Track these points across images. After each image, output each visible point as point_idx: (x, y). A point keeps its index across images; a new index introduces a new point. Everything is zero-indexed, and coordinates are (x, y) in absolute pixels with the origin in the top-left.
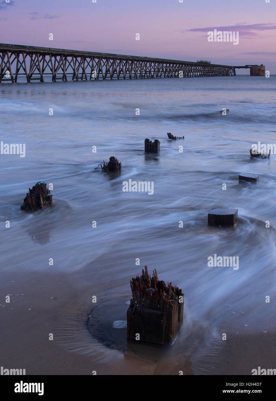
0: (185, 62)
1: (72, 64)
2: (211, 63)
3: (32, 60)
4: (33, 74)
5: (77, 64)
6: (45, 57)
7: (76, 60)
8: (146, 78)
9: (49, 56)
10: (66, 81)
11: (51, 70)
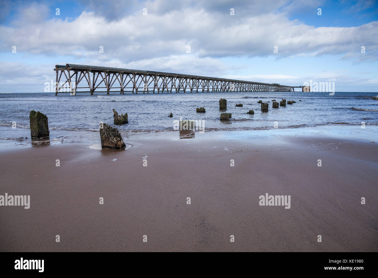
0: (265, 84)
3: (193, 82)
5: (214, 84)
7: (214, 82)
11: (202, 86)
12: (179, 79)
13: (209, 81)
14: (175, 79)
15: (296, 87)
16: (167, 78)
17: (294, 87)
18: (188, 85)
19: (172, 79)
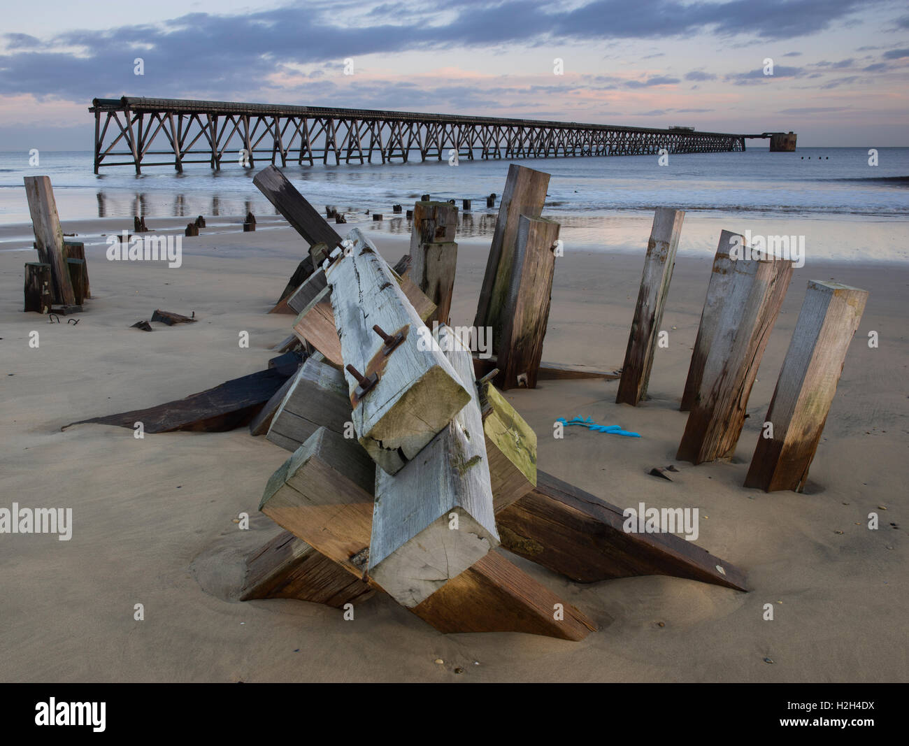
1: (481, 135)
2: (696, 130)
6: (445, 126)
8: (563, 155)
9: (450, 125)
10: (472, 158)
12: (391, 123)
13: (474, 129)
14: (378, 126)
15: (752, 137)
16: (359, 122)
17: (744, 137)
18: (415, 141)
19: (371, 124)
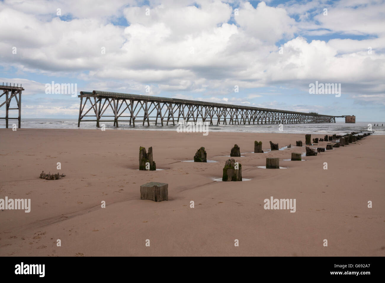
4: (206, 118)
7: (233, 110)
